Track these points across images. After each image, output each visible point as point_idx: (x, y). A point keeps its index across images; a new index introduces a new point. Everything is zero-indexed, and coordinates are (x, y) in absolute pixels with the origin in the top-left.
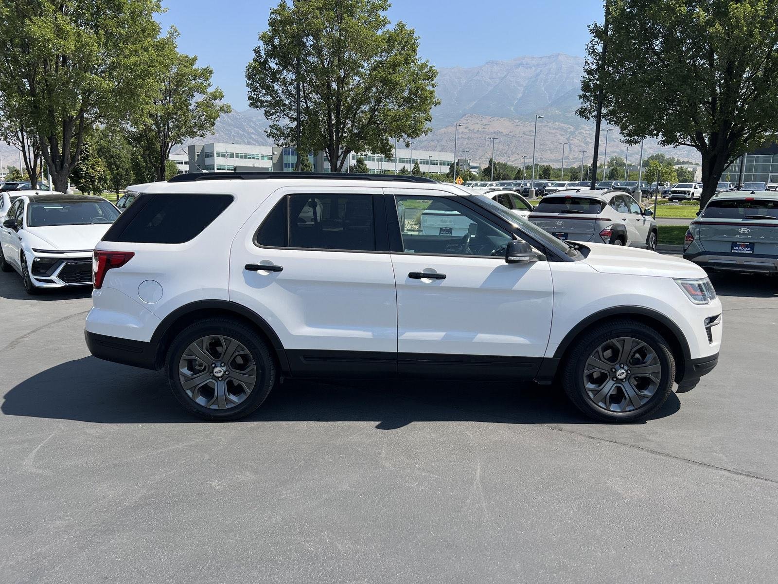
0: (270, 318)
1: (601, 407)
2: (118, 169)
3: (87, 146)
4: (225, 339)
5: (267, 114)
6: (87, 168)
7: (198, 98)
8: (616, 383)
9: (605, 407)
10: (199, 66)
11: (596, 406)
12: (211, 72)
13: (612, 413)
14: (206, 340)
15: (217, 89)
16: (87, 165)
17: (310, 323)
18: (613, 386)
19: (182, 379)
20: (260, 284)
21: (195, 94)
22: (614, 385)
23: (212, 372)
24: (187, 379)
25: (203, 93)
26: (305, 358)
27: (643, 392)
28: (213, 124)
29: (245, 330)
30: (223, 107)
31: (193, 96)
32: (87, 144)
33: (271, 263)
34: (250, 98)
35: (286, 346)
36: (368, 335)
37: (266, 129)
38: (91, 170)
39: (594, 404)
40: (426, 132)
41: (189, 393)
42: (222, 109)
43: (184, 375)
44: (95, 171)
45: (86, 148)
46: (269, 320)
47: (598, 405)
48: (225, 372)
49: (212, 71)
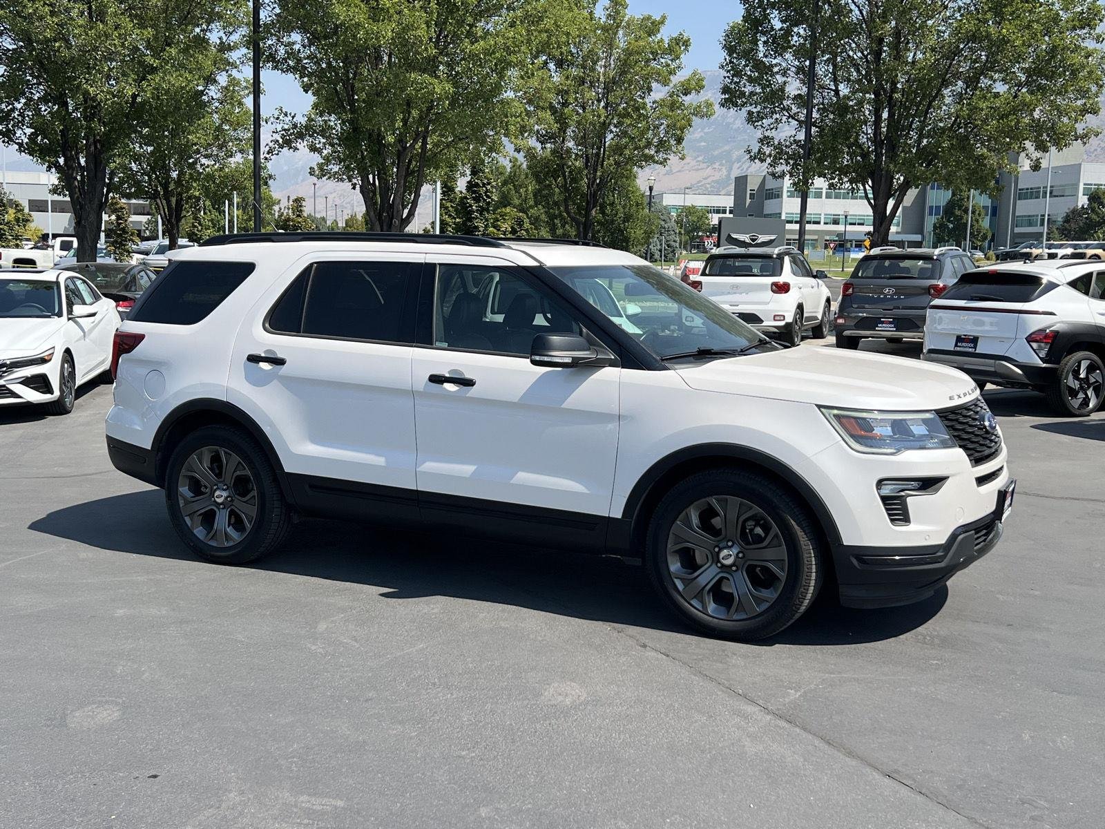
0: (269, 428)
1: (694, 608)
2: (563, 226)
3: (489, 187)
4: (225, 453)
5: (752, 119)
6: (486, 226)
7: (659, 93)
8: (722, 572)
9: (701, 609)
10: (665, 34)
11: (686, 604)
12: (686, 43)
13: (711, 619)
14: (207, 453)
15: (695, 74)
16: (487, 220)
17: (315, 440)
18: (716, 575)
19: (181, 503)
20: (258, 381)
21: (654, 85)
22: (718, 574)
23: (213, 497)
24: (187, 502)
25: (665, 83)
26: (311, 486)
27: (760, 592)
28: (679, 140)
29: (246, 442)
30: (700, 107)
31: (650, 90)
32: (489, 184)
33: (274, 353)
34: (725, 90)
35: (288, 468)
36: (380, 461)
37: (749, 146)
38: (491, 229)
39: (683, 601)
40: (1084, 137)
41: (187, 519)
42: (697, 112)
43: (185, 499)
44: (499, 230)
45: (487, 191)
46: (267, 430)
47: (689, 603)
48: (226, 498)
49: (689, 39)
